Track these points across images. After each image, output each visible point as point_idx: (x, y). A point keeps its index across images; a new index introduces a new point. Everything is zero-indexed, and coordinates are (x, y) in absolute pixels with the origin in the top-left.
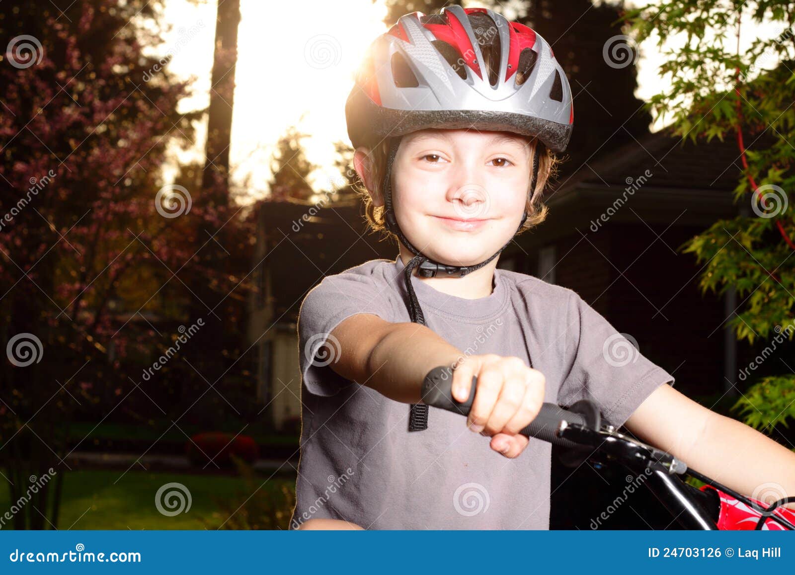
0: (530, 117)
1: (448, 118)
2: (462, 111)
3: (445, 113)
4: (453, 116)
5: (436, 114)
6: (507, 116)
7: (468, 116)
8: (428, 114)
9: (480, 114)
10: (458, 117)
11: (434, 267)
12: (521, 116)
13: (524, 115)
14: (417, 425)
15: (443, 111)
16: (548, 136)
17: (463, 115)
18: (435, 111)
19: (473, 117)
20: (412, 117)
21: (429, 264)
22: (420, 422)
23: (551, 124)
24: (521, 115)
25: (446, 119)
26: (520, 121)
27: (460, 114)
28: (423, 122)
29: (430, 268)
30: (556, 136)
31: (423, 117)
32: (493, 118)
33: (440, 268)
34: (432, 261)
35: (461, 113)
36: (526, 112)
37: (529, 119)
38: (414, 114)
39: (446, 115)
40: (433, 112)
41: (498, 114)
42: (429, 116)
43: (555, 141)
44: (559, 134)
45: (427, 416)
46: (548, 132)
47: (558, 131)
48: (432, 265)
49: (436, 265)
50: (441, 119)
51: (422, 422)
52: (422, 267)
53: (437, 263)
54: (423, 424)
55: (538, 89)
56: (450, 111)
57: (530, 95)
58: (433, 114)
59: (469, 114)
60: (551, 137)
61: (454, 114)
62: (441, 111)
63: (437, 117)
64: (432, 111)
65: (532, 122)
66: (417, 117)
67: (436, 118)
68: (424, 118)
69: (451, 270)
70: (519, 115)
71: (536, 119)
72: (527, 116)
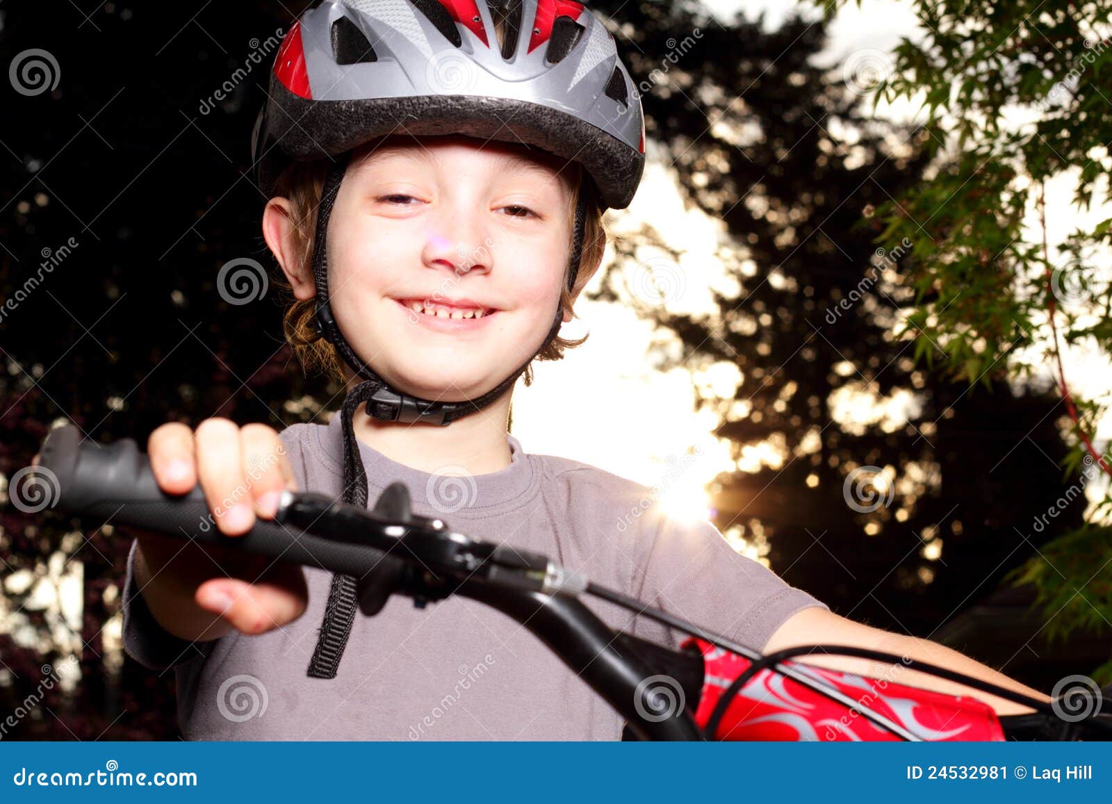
0: (570, 116)
1: (426, 110)
2: (452, 98)
3: (421, 101)
4: (435, 106)
5: (406, 103)
6: (530, 109)
7: (461, 105)
8: (391, 103)
9: (482, 103)
10: (444, 107)
11: (396, 400)
12: (554, 113)
13: (559, 112)
14: (321, 666)
15: (418, 98)
16: (601, 161)
17: (453, 103)
18: (405, 98)
19: (470, 108)
20: (362, 111)
21: (388, 394)
22: (326, 662)
23: (607, 138)
24: (555, 111)
25: (422, 112)
26: (553, 121)
27: (446, 101)
28: (381, 119)
29: (389, 401)
30: (615, 165)
31: (383, 109)
32: (504, 111)
33: (407, 402)
34: (393, 390)
35: (449, 101)
36: (563, 107)
37: (570, 120)
38: (367, 105)
39: (423, 105)
40: (400, 100)
41: (515, 103)
42: (392, 107)
43: (612, 174)
44: (621, 161)
45: (341, 655)
46: (603, 153)
47: (618, 155)
48: (391, 395)
49: (399, 397)
50: (414, 112)
51: (330, 663)
52: (374, 398)
53: (402, 394)
54: (331, 666)
55: (585, 74)
56: (430, 97)
57: (570, 80)
58: (400, 102)
59: (463, 102)
60: (606, 164)
61: (437, 102)
62: (414, 98)
63: (407, 108)
64: (399, 98)
65: (574, 126)
66: (373, 109)
67: (406, 110)
68: (383, 112)
69: (424, 409)
70: (551, 110)
71: (581, 121)
72: (564, 114)
